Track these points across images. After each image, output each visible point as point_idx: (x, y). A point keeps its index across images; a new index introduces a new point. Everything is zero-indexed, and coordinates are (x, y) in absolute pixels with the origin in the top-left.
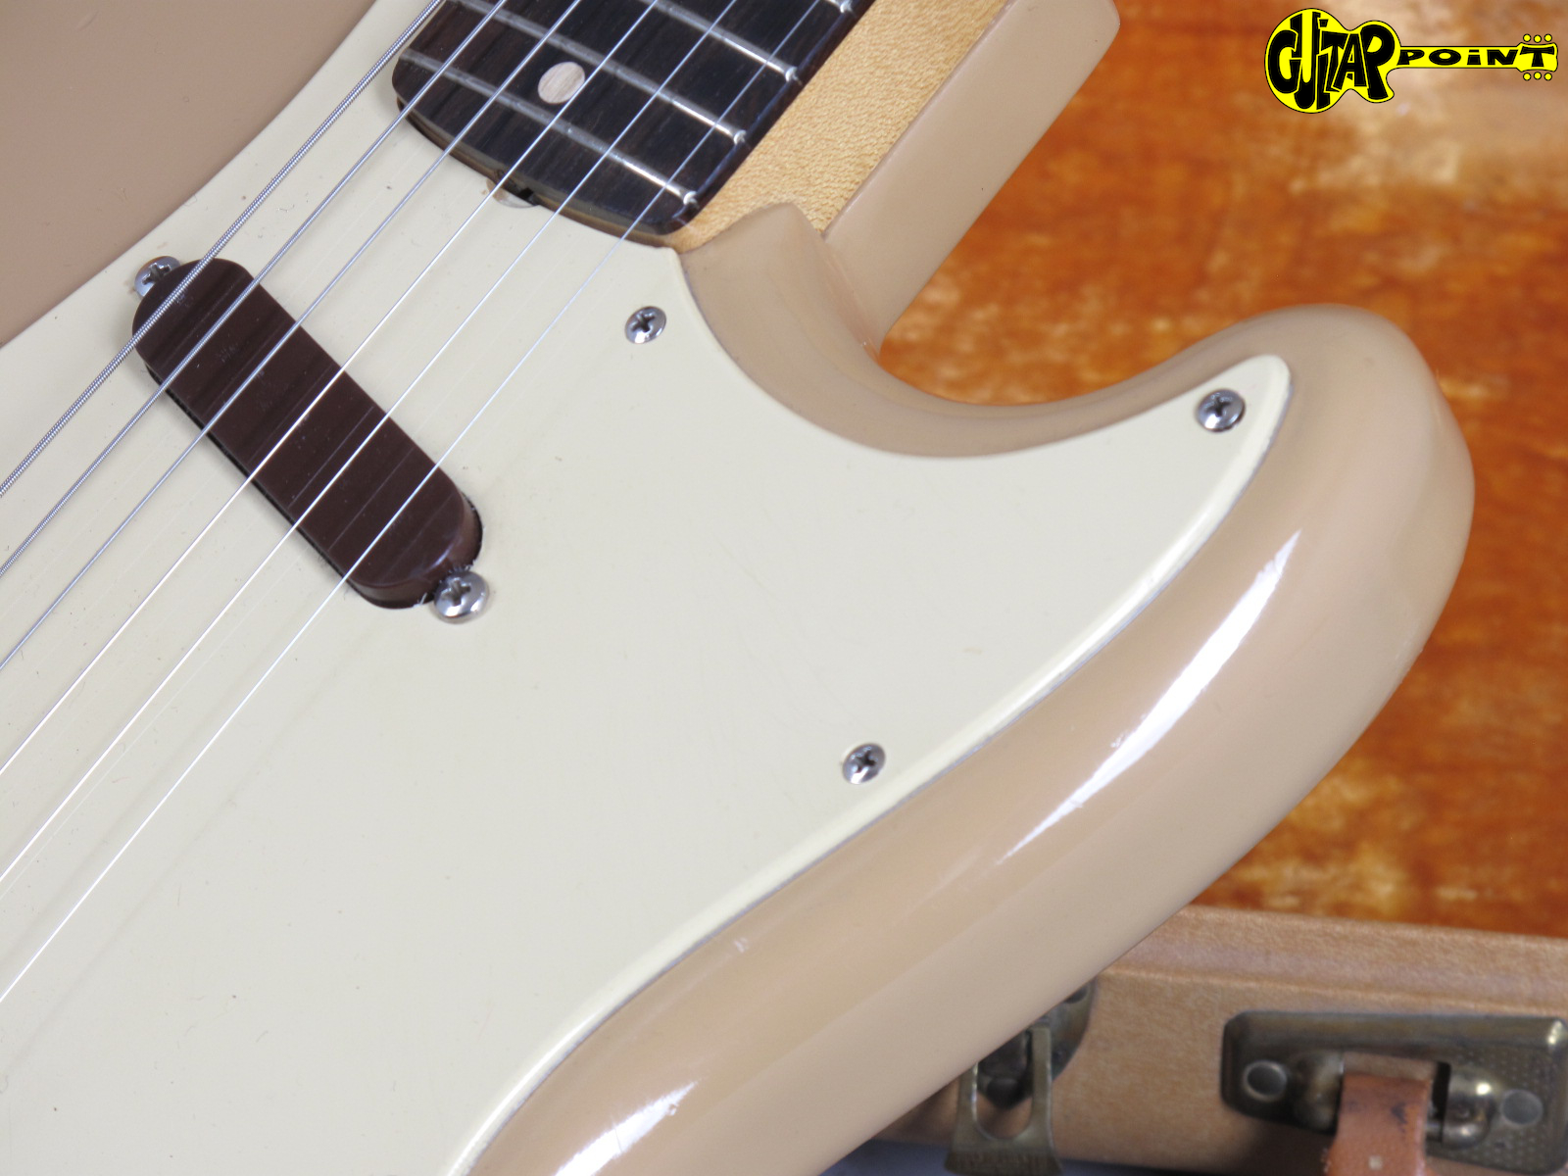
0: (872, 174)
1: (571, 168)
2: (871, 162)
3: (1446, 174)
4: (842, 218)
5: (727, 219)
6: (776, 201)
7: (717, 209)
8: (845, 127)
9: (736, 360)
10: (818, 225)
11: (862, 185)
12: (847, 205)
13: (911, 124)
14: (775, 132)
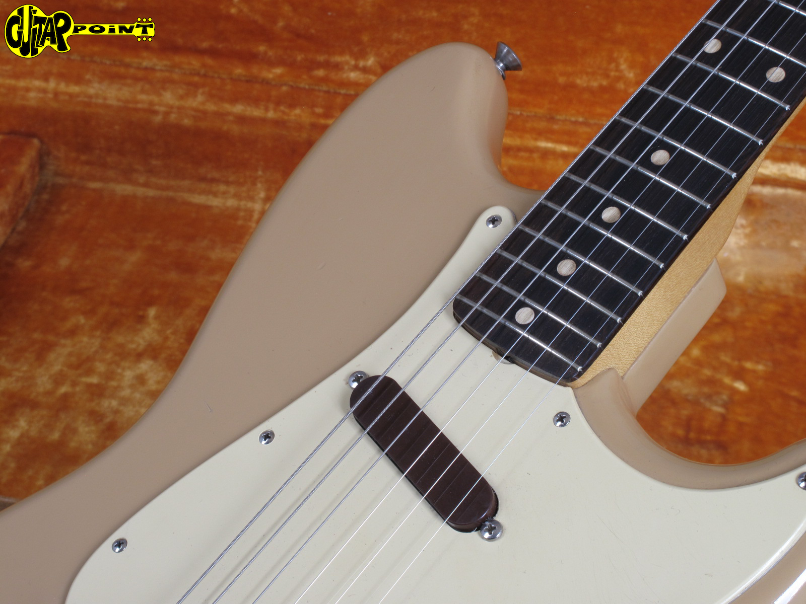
0: (640, 354)
1: (531, 353)
2: (641, 350)
3: (741, 279)
4: (629, 371)
5: (591, 376)
6: (609, 368)
7: (589, 373)
8: (635, 338)
9: (599, 437)
10: (621, 375)
11: (637, 359)
12: (631, 366)
13: (656, 334)
14: (612, 343)
